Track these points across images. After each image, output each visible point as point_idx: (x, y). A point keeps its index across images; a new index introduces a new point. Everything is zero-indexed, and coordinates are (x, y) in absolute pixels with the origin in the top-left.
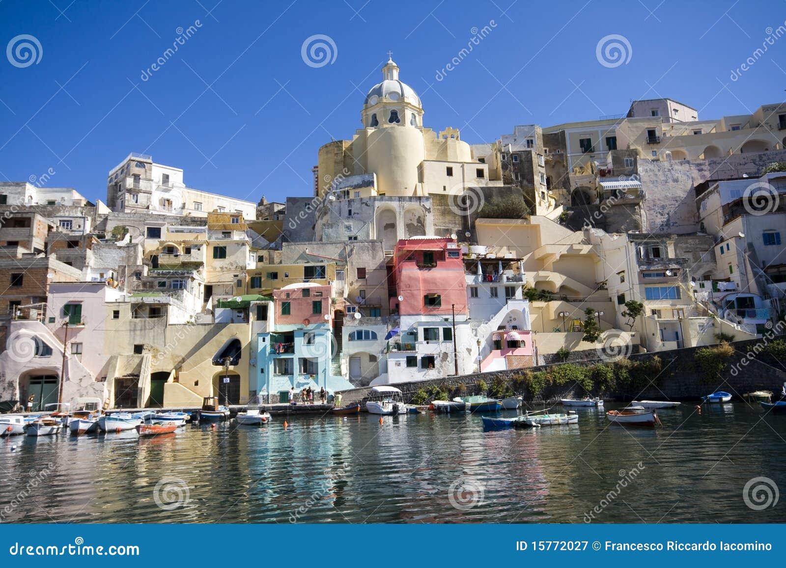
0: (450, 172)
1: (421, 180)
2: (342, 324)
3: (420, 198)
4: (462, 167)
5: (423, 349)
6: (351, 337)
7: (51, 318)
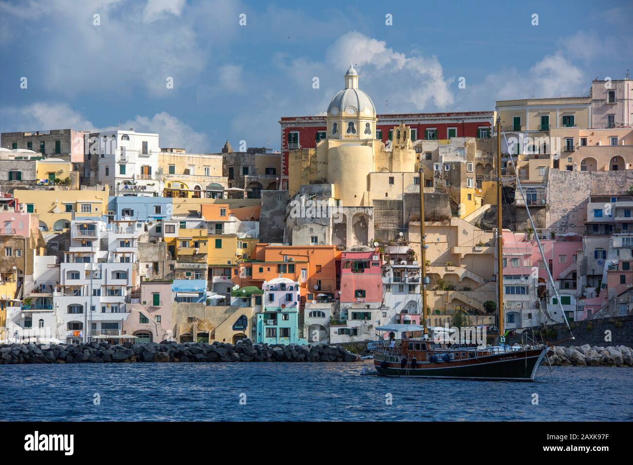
0: (392, 180)
1: (368, 189)
2: (304, 306)
3: (365, 208)
4: (403, 175)
5: (351, 324)
6: (310, 315)
7: (144, 302)
